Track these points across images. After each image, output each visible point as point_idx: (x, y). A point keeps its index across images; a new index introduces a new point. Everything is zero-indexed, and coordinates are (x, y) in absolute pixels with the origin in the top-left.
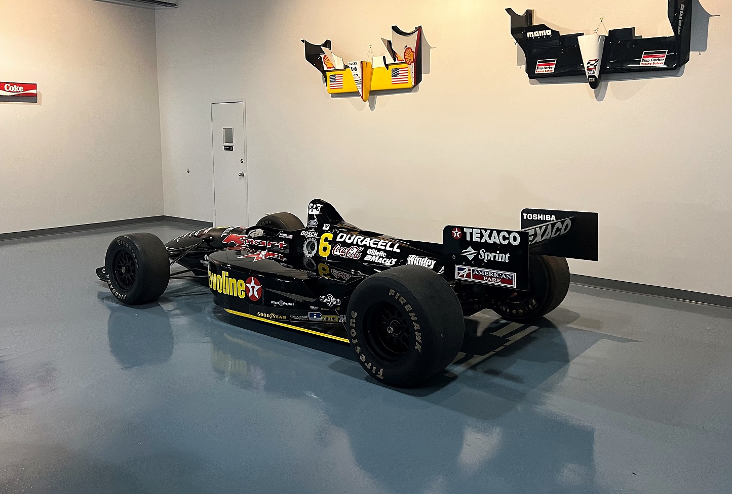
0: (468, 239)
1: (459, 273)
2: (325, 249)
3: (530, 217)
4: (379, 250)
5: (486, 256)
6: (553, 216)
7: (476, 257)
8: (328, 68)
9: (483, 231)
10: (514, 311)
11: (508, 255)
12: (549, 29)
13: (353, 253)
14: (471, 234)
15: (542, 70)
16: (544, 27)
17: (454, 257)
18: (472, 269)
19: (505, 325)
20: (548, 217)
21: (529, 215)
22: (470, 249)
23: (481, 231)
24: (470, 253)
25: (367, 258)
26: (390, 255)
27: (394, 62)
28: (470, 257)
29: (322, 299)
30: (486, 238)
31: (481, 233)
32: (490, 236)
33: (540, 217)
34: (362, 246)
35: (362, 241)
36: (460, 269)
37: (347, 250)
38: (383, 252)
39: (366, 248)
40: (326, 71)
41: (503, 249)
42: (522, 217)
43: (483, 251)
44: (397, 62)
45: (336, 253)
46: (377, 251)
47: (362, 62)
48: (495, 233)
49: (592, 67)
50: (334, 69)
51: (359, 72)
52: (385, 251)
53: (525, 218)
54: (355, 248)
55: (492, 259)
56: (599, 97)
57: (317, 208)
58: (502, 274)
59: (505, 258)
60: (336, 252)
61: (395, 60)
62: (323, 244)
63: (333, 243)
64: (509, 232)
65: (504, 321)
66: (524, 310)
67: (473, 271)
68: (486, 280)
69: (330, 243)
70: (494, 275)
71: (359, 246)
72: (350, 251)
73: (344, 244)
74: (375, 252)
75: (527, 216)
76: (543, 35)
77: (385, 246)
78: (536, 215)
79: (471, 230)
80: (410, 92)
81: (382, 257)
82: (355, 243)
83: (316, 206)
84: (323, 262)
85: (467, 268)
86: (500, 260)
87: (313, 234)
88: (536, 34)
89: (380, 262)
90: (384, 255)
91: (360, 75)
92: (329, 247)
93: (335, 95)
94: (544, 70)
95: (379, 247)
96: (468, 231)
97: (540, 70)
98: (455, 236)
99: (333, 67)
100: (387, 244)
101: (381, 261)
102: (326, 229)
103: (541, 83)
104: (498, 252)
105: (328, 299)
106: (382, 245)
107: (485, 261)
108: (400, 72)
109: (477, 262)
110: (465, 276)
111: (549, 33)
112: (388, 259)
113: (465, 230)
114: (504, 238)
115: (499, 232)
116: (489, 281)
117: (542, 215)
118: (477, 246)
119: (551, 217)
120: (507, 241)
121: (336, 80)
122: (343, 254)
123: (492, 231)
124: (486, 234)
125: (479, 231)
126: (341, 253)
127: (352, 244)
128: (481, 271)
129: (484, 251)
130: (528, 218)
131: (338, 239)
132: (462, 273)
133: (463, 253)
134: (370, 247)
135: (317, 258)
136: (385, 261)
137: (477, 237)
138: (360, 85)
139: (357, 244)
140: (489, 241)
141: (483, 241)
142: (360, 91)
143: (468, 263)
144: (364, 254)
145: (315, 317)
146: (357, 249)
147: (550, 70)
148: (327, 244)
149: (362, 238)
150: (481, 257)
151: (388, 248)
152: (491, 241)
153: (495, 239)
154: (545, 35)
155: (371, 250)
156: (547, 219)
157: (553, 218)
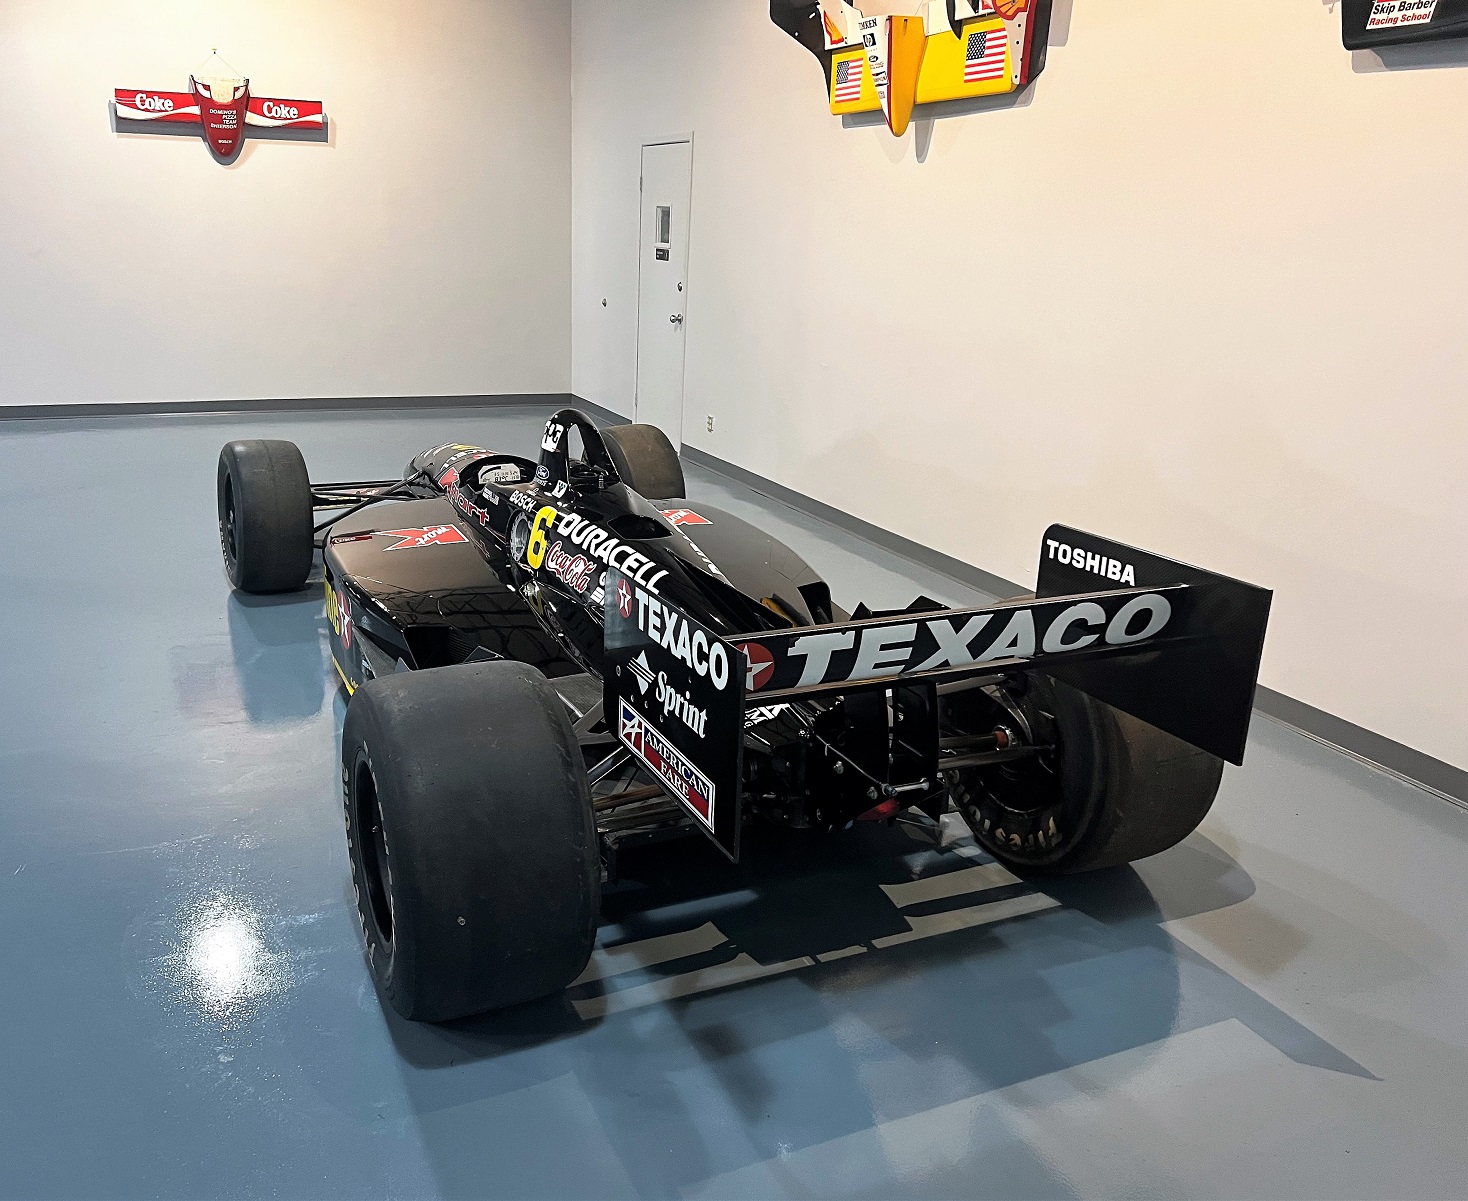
0: (641, 623)
1: (624, 726)
3: (1066, 555)
6: (1129, 568)
7: (652, 691)
8: (833, 43)
9: (665, 610)
10: (1000, 832)
11: (705, 716)
13: (577, 573)
14: (646, 612)
15: (1392, 15)
17: (619, 672)
18: (644, 723)
19: (970, 863)
20: (1113, 569)
21: (1064, 547)
22: (643, 659)
23: (662, 610)
25: (596, 596)
27: (973, 14)
31: (662, 614)
32: (676, 636)
33: (1093, 563)
35: (597, 547)
36: (625, 713)
37: (568, 563)
39: (603, 567)
40: (831, 52)
41: (697, 689)
42: (1045, 548)
43: (663, 678)
44: (981, 12)
45: (552, 566)
47: (890, 19)
48: (685, 627)
50: (843, 44)
51: (881, 50)
53: (1051, 556)
54: (582, 562)
57: (554, 433)
58: (692, 773)
59: (699, 723)
60: (552, 561)
61: (975, 7)
63: (551, 534)
64: (709, 641)
65: (971, 851)
66: (1024, 840)
67: (646, 732)
68: (665, 775)
70: (677, 765)
72: (573, 567)
75: (1056, 549)
77: (635, 571)
78: (1083, 553)
80: (1011, 104)
82: (585, 546)
83: (556, 427)
85: (638, 718)
86: (690, 725)
87: (527, 504)
91: (883, 58)
94: (1399, 15)
97: (1385, 14)
98: (622, 604)
99: (842, 40)
100: (642, 564)
102: (558, 495)
104: (688, 696)
106: (629, 568)
107: (666, 712)
108: (988, 44)
109: (653, 708)
110: (633, 740)
114: (701, 654)
115: (691, 627)
117: (1097, 557)
118: (654, 657)
119: (1122, 572)
120: (705, 667)
121: (850, 78)
122: (561, 571)
123: (680, 619)
124: (670, 626)
125: (658, 607)
126: (558, 567)
127: (579, 549)
129: (665, 678)
131: (562, 528)
132: (628, 726)
133: (632, 667)
134: (608, 568)
135: (523, 565)
137: (654, 626)
138: (884, 89)
139: (586, 553)
141: (665, 644)
142: (883, 105)
143: (639, 703)
144: (594, 582)
146: (585, 564)
149: (604, 535)
150: (660, 693)
151: (639, 579)
152: (679, 655)
153: (685, 648)
156: (1110, 575)
157: (1129, 575)
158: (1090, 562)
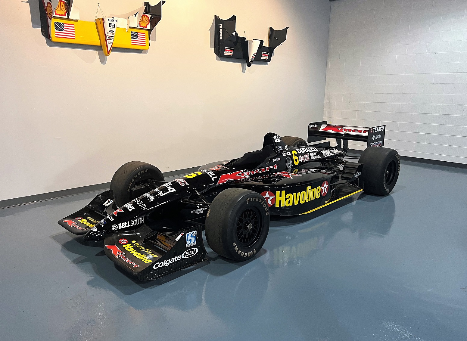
5: (377, 137)
6: (317, 125)
7: (375, 138)
8: (57, 14)
13: (306, 157)
14: (375, 130)
17: (370, 141)
18: (373, 143)
22: (374, 136)
25: (312, 158)
26: (317, 153)
29: (355, 176)
31: (377, 128)
33: (314, 126)
36: (371, 145)
37: (304, 157)
39: (309, 153)
45: (301, 161)
49: (254, 56)
51: (115, 30)
56: (243, 71)
58: (379, 142)
59: (380, 136)
60: (301, 159)
62: (295, 158)
63: (298, 155)
64: (382, 126)
69: (297, 156)
73: (303, 154)
77: (313, 150)
82: (305, 152)
84: (297, 168)
87: (288, 154)
97: (226, 53)
98: (371, 132)
99: (64, 15)
105: (357, 174)
108: (138, 36)
114: (381, 129)
121: (65, 30)
122: (303, 160)
128: (375, 143)
130: (310, 127)
131: (299, 153)
133: (372, 138)
136: (317, 157)
142: (109, 46)
143: (373, 141)
144: (310, 156)
146: (307, 155)
151: (315, 150)
153: (379, 130)
155: (311, 153)
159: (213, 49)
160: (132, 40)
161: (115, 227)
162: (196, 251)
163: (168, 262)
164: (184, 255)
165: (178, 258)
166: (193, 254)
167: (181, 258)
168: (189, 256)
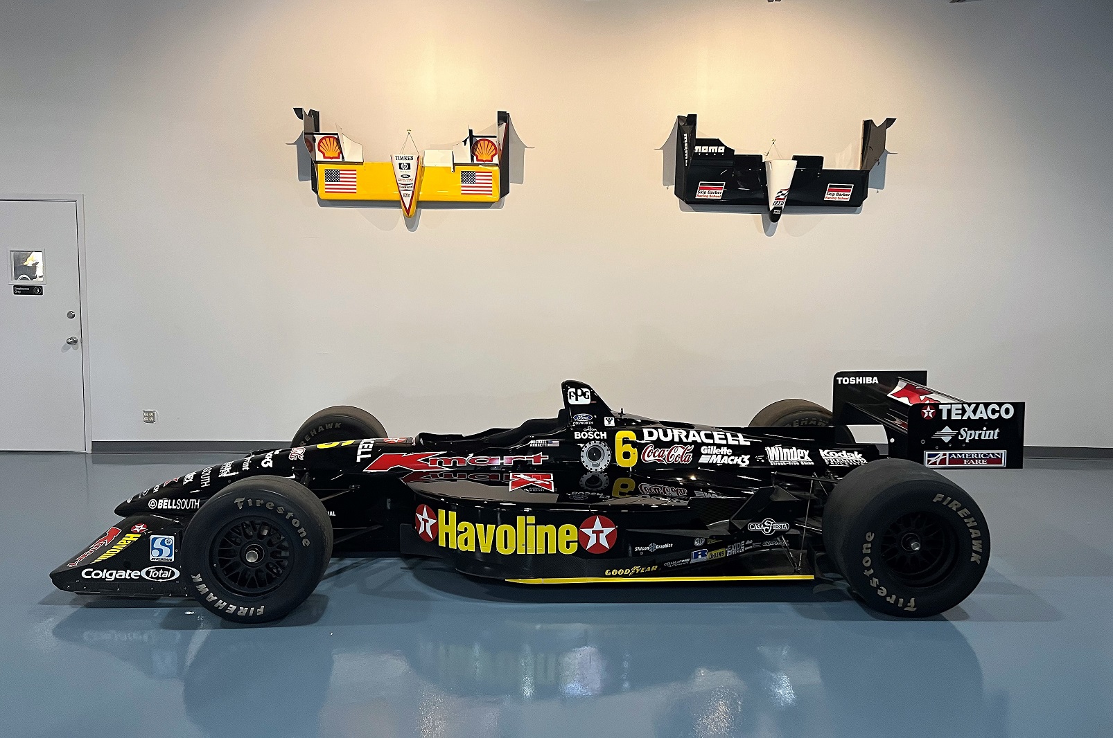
0: (945, 417)
1: (929, 461)
2: (626, 455)
3: (845, 381)
4: (719, 446)
5: (967, 435)
6: (875, 378)
7: (955, 438)
9: (966, 406)
11: (997, 431)
12: (723, 145)
13: (678, 454)
14: (949, 411)
15: (705, 195)
16: (717, 143)
17: (923, 442)
18: (948, 453)
20: (869, 380)
21: (844, 379)
22: (947, 429)
23: (963, 406)
24: (946, 434)
25: (703, 460)
26: (737, 450)
27: (469, 162)
28: (946, 439)
29: (752, 527)
30: (969, 414)
31: (963, 408)
32: (975, 412)
33: (860, 380)
34: (690, 444)
35: (687, 437)
36: (930, 456)
37: (666, 453)
38: (726, 448)
39: (697, 446)
41: (991, 424)
42: (836, 381)
43: (964, 430)
45: (649, 459)
46: (715, 447)
47: (418, 157)
48: (982, 406)
49: (782, 197)
50: (340, 160)
51: (412, 172)
52: (728, 446)
53: (840, 383)
54: (680, 448)
55: (976, 438)
56: (768, 231)
58: (989, 454)
59: (994, 434)
60: (648, 456)
61: (472, 159)
62: (620, 448)
63: (639, 445)
64: (1000, 405)
67: (950, 455)
68: (967, 464)
69: (634, 444)
70: (978, 456)
71: (686, 444)
72: (672, 453)
73: (658, 444)
74: (714, 450)
75: (842, 380)
76: (713, 152)
77: (726, 439)
78: (854, 378)
79: (949, 407)
80: (488, 207)
81: (727, 455)
82: (677, 439)
83: (582, 391)
84: (627, 476)
85: (941, 453)
86: (987, 438)
87: (598, 435)
88: (705, 149)
89: (726, 462)
90: (729, 452)
91: (413, 177)
92: (634, 452)
93: (328, 203)
94: (709, 195)
95: (717, 441)
96: (944, 408)
97: (702, 194)
98: (926, 415)
100: (726, 436)
101: (726, 460)
102: (610, 425)
103: (696, 210)
104: (985, 429)
105: (765, 526)
107: (967, 441)
108: (475, 178)
109: (956, 443)
110: (938, 463)
111: (721, 150)
112: (737, 457)
113: (941, 407)
114: (994, 412)
115: (987, 405)
116: (971, 464)
117: (861, 378)
118: (956, 425)
119: (872, 380)
120: (997, 415)
121: (343, 180)
122: (661, 459)
123: (978, 405)
124: (969, 410)
125: (960, 407)
126: (657, 458)
127: (672, 442)
128: (961, 454)
129: (966, 429)
130: (844, 382)
131: (647, 438)
132: (933, 460)
133: (936, 436)
134: (704, 444)
135: (614, 470)
136: (732, 460)
137: (956, 414)
138: (411, 193)
139: (681, 442)
140: (973, 417)
141: (965, 417)
142: (407, 201)
143: (943, 446)
144: (697, 453)
145: (700, 557)
146: (683, 448)
147: (716, 195)
148: (628, 447)
149: (685, 433)
150: (962, 436)
151: (731, 442)
152: (977, 417)
153: (982, 414)
154: (716, 152)
155: (706, 448)
156: (867, 382)
157: (876, 380)
158: (858, 380)
159: (673, 187)
160: (462, 187)
161: (153, 504)
162: (173, 574)
163: (111, 575)
164: (148, 573)
165: (134, 575)
166: (167, 578)
167: (140, 576)
168: (158, 578)
